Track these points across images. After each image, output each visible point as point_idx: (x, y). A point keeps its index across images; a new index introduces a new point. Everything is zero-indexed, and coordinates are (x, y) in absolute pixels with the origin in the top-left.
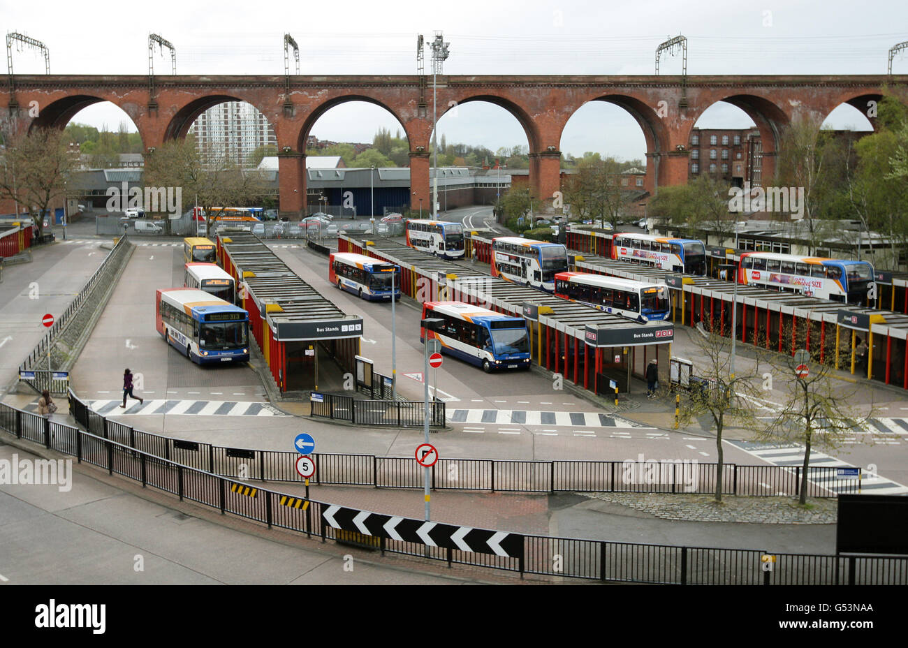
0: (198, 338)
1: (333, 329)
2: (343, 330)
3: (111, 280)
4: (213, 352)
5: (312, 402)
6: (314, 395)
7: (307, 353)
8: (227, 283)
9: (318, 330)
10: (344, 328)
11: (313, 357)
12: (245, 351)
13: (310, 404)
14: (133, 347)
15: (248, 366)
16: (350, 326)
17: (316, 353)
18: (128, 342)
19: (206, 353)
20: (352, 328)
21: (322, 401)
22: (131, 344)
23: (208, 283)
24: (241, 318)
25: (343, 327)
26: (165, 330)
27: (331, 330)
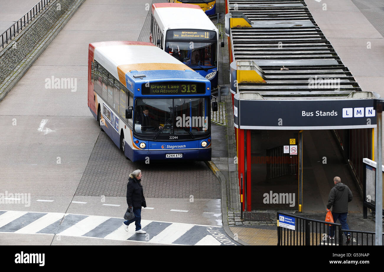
0: (131, 121)
1: (328, 114)
2: (344, 116)
3: (48, 28)
4: (154, 144)
5: (280, 229)
6: (282, 218)
7: (286, 150)
8: (207, 36)
9: (304, 113)
10: (347, 113)
11: (296, 157)
12: (204, 144)
13: (276, 232)
14: (48, 131)
15: (208, 168)
16: (356, 109)
17: (301, 152)
18: (43, 124)
19: (143, 145)
20: (359, 112)
21: (293, 228)
22: (46, 126)
23: (176, 36)
24: (198, 92)
25: (344, 110)
26: (97, 107)
27: (325, 114)
